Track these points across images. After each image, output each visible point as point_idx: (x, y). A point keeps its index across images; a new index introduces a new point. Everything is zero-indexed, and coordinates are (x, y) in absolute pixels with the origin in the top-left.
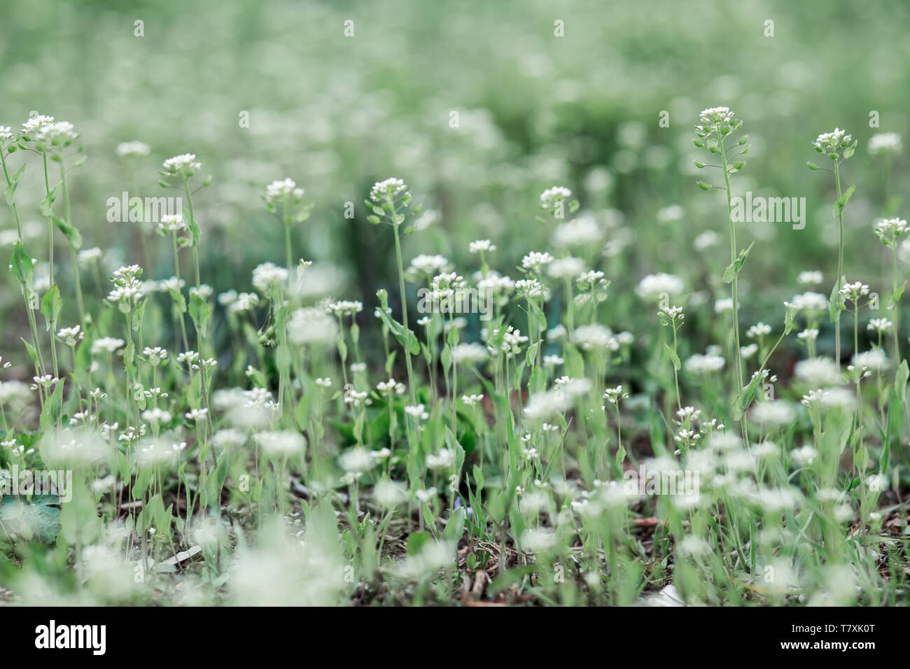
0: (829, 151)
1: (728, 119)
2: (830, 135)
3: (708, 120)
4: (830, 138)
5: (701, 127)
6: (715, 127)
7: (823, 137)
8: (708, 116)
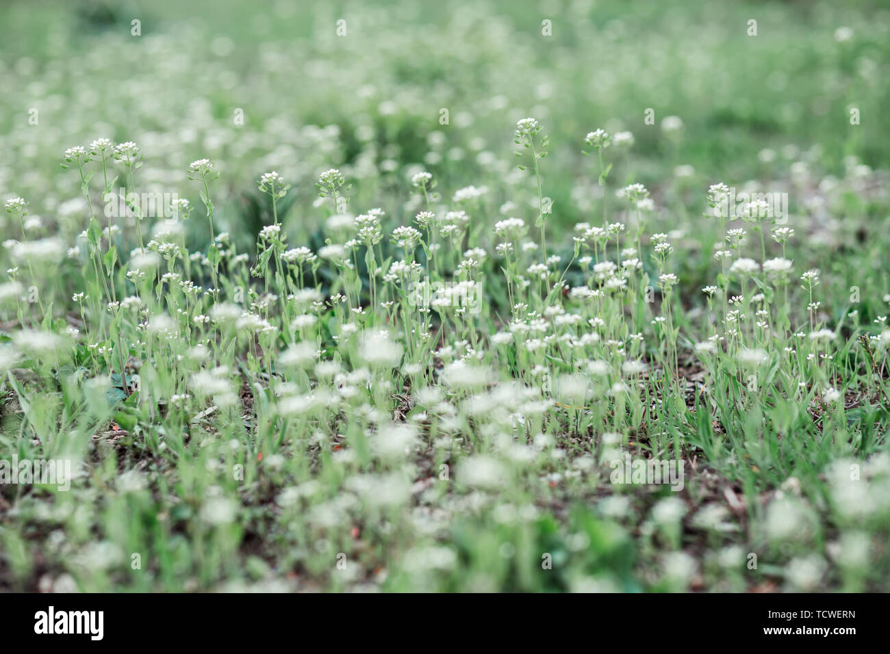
0: (594, 144)
1: (534, 125)
2: (595, 133)
3: (522, 126)
4: (595, 136)
5: (518, 131)
6: (526, 131)
7: (590, 135)
8: (522, 124)
